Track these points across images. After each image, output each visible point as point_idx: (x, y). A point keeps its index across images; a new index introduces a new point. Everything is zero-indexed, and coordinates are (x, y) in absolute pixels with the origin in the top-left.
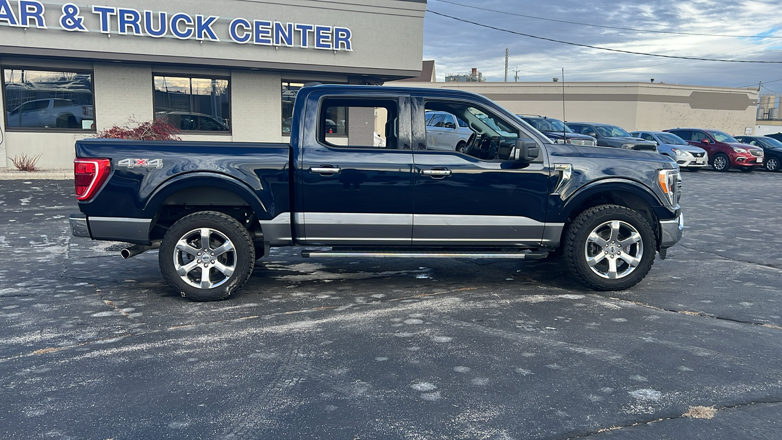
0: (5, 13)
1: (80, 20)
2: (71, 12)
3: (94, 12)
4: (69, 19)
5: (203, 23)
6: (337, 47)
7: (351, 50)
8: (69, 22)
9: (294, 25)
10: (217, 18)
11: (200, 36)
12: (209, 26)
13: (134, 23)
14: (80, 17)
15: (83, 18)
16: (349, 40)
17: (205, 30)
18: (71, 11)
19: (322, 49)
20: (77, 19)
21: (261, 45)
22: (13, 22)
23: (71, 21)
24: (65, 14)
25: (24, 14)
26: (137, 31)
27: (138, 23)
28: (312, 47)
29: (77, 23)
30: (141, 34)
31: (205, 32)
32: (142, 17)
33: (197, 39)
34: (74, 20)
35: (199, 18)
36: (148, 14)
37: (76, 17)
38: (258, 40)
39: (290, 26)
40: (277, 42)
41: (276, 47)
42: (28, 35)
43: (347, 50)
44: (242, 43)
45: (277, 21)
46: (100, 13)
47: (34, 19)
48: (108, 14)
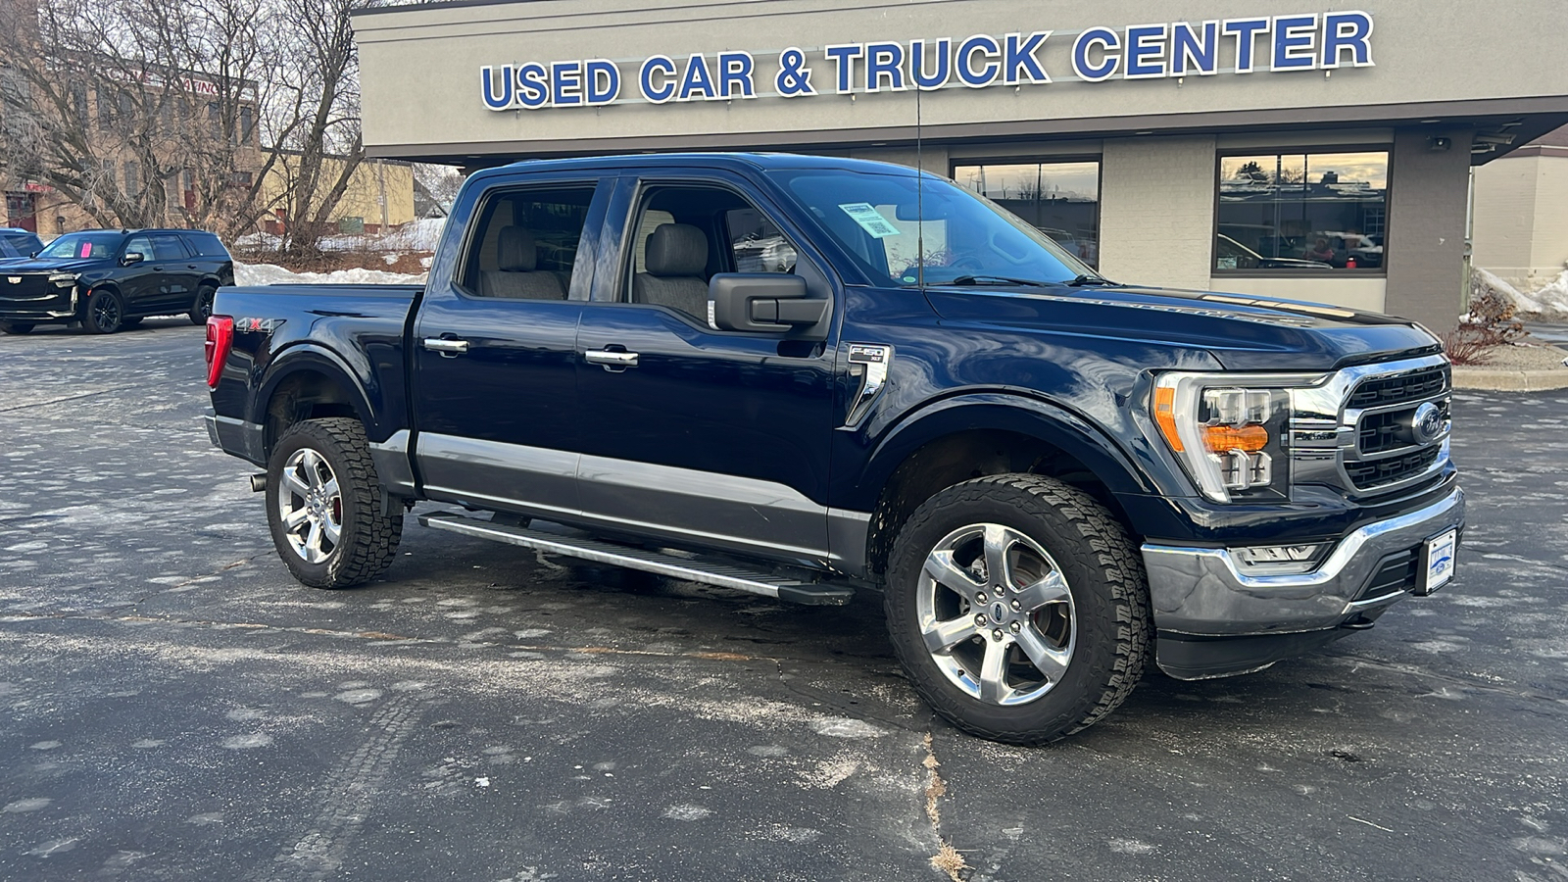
0: (699, 80)
1: (805, 75)
2: (792, 63)
3: (827, 57)
4: (789, 77)
5: (1019, 49)
6: (1330, 59)
7: (1370, 63)
8: (789, 82)
9: (1221, 25)
10: (1048, 34)
11: (1012, 77)
12: (1031, 54)
13: (892, 68)
14: (805, 70)
15: (809, 70)
16: (1365, 40)
17: (1022, 64)
18: (792, 61)
19: (1291, 69)
20: (800, 75)
21: (1143, 77)
22: (710, 93)
23: (792, 80)
24: (783, 69)
25: (725, 77)
26: (897, 84)
27: (899, 67)
28: (1264, 69)
29: (801, 82)
30: (904, 88)
31: (1021, 68)
32: (907, 54)
33: (1006, 83)
34: (795, 76)
35: (1012, 41)
36: (917, 46)
37: (800, 71)
38: (1133, 69)
39: (1210, 28)
40: (1178, 68)
41: (1175, 80)
42: (733, 112)
43: (1357, 65)
44: (1098, 81)
45: (1180, 21)
46: (838, 57)
47: (738, 84)
48: (850, 57)
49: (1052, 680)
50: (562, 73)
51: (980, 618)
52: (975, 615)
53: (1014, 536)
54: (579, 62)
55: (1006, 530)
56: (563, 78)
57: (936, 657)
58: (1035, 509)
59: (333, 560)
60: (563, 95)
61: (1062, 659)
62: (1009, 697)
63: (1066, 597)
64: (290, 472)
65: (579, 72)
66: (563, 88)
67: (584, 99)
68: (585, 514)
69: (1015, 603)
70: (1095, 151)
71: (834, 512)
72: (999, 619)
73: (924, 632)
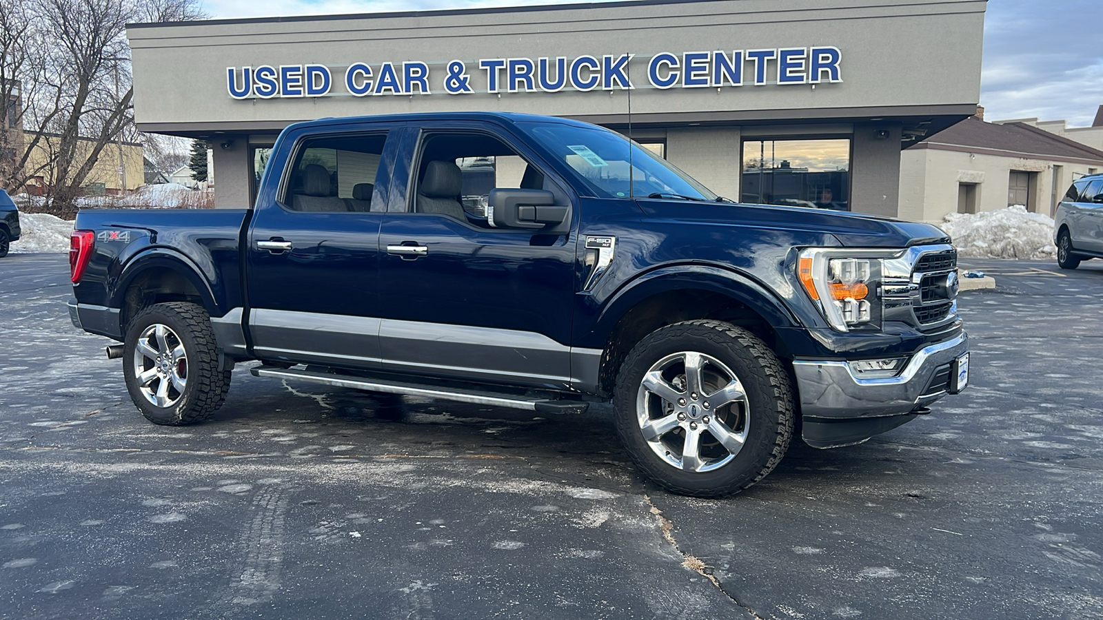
0: (389, 80)
1: (465, 79)
2: (456, 71)
3: (481, 67)
4: (454, 80)
5: (613, 66)
6: (815, 77)
7: (840, 80)
8: (454, 83)
9: (745, 53)
10: (631, 56)
11: (608, 85)
12: (621, 69)
13: (526, 76)
14: (465, 76)
15: (468, 76)
16: (836, 65)
17: (614, 76)
18: (456, 69)
19: (790, 84)
20: (462, 79)
21: (695, 87)
22: (397, 90)
23: (456, 82)
24: (450, 75)
25: (408, 79)
26: (530, 87)
27: (531, 75)
28: (773, 83)
29: (462, 84)
30: (535, 90)
31: (614, 78)
32: (536, 67)
33: (604, 89)
34: (458, 80)
35: (608, 60)
36: (543, 62)
37: (462, 77)
38: (688, 81)
39: (738, 55)
40: (718, 81)
41: (716, 89)
42: (414, 103)
43: (832, 81)
44: (665, 89)
45: (718, 50)
46: (488, 68)
47: (418, 84)
48: (497, 68)
49: (733, 453)
50: (288, 73)
51: (681, 416)
52: (677, 414)
53: (705, 358)
54: (301, 66)
55: (700, 355)
56: (288, 77)
57: (651, 444)
58: (722, 340)
59: (180, 404)
60: (289, 89)
61: (740, 438)
62: (702, 467)
63: (742, 397)
64: (143, 342)
65: (301, 73)
66: (289, 84)
67: (304, 92)
68: (384, 361)
69: (706, 404)
70: (662, 136)
71: (575, 350)
72: (694, 415)
73: (642, 427)
